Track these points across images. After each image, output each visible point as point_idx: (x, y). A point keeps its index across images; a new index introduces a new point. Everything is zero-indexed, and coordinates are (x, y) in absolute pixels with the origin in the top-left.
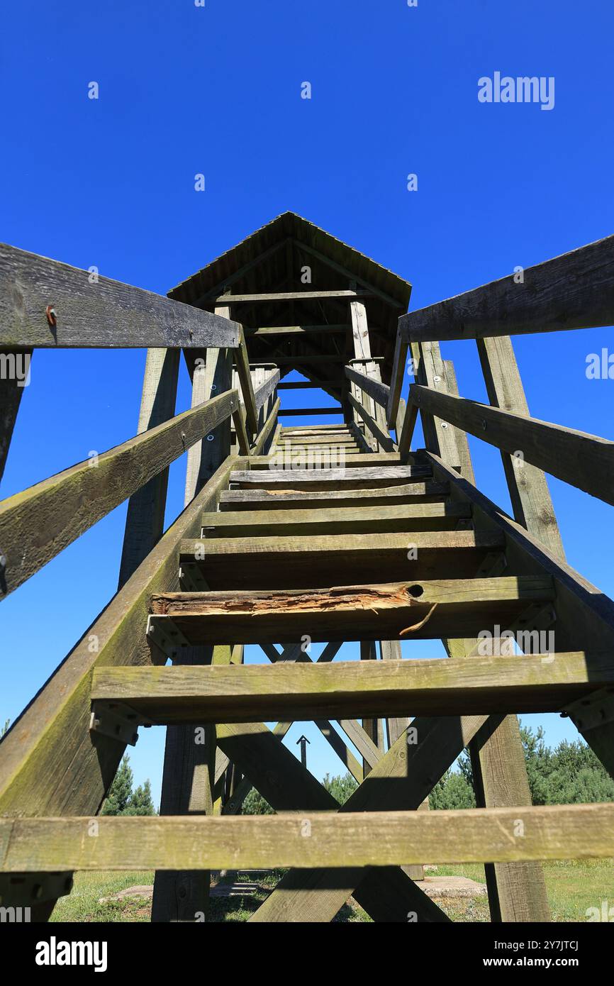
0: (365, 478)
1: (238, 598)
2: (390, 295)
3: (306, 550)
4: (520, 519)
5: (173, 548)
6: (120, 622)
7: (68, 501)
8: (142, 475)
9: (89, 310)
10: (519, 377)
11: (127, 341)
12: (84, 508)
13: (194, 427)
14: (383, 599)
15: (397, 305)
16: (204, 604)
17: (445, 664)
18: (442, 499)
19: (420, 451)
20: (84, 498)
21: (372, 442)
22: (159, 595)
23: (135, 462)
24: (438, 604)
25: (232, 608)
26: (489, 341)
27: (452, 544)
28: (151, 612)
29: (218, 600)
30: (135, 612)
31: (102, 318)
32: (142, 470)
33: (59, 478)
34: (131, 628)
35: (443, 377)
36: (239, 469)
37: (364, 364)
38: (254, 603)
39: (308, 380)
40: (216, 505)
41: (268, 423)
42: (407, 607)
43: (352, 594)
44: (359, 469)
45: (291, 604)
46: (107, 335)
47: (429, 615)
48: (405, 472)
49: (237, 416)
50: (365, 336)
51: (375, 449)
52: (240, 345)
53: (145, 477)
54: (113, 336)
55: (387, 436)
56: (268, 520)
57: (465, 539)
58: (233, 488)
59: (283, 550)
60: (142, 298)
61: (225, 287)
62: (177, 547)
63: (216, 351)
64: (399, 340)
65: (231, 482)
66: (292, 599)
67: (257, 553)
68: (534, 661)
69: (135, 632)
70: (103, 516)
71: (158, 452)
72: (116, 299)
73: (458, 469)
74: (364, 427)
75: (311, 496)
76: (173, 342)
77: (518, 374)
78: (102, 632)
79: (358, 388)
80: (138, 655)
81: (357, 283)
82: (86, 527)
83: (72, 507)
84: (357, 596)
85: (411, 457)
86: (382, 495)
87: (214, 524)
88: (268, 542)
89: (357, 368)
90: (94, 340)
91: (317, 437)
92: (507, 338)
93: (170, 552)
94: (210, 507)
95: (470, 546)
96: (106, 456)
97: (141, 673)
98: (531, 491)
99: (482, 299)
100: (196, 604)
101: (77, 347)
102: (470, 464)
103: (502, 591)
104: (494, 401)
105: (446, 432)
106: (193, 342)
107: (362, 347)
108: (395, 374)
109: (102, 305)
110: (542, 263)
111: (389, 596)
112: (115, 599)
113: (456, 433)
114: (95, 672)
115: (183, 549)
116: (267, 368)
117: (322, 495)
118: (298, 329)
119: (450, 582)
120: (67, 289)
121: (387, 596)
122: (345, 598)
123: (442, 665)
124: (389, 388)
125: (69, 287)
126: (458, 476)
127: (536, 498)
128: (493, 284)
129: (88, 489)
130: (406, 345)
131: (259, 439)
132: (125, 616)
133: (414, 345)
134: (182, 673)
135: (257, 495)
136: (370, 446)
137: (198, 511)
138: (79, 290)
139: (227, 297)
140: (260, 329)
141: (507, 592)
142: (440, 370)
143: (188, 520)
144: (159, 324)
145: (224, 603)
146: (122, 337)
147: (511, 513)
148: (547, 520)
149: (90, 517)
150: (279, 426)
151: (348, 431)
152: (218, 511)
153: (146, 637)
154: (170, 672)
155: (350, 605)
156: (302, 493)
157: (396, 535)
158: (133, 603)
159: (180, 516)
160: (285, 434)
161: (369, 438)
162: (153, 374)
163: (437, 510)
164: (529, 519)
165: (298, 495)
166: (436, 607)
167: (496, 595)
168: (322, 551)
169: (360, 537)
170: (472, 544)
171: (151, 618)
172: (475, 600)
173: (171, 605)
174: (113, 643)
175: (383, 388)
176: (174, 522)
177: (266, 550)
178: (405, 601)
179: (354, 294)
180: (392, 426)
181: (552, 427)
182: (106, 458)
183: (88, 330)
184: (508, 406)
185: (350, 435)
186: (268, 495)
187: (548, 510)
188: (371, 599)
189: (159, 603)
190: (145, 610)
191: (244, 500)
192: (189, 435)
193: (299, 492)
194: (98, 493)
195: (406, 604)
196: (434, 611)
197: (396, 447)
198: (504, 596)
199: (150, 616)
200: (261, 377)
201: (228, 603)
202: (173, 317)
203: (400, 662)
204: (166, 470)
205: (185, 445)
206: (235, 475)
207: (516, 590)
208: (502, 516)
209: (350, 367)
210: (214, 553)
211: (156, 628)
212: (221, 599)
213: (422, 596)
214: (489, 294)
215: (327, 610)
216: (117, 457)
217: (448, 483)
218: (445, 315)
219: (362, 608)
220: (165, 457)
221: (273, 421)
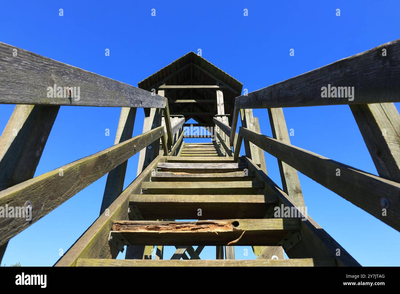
0: (218, 168)
1: (153, 224)
2: (234, 88)
3: (187, 202)
4: (285, 190)
5: (126, 199)
6: (95, 235)
7: (71, 178)
8: (112, 165)
9: (90, 89)
10: (286, 126)
11: (109, 104)
12: (80, 181)
13: (141, 143)
14: (220, 227)
15: (236, 92)
16: (137, 227)
17: (246, 262)
18: (251, 179)
19: (243, 157)
20: (80, 176)
21: (223, 151)
22: (116, 222)
23: (109, 159)
24: (246, 231)
25: (150, 229)
26: (273, 110)
27: (254, 201)
28: (112, 230)
29: (143, 225)
30: (103, 230)
31: (96, 93)
32: (112, 162)
33: (67, 166)
34: (101, 238)
35: (254, 124)
36: (162, 162)
37: (221, 117)
38: (160, 227)
39: (198, 123)
40: (149, 178)
41: (178, 141)
42: (231, 232)
43: (206, 224)
44: (215, 164)
45: (177, 228)
46: (99, 101)
47: (242, 236)
48: (236, 166)
49: (163, 138)
50: (222, 105)
51: (224, 154)
52: (166, 107)
53: (114, 165)
54: (101, 101)
55: (230, 149)
56: (172, 186)
57: (260, 199)
58: (159, 170)
59: (176, 201)
60: (118, 85)
61: (163, 82)
62: (128, 198)
63: (155, 109)
64: (235, 108)
65: (158, 168)
66: (178, 226)
67: (165, 202)
68: (289, 263)
69: (102, 240)
70: (89, 185)
71: (121, 154)
72: (105, 85)
73: (259, 166)
74: (220, 144)
75: (193, 175)
76: (132, 105)
77: (285, 125)
78: (85, 240)
79: (218, 127)
80: (103, 251)
81: (220, 83)
82: (79, 190)
83: (73, 180)
84: (208, 225)
85: (239, 159)
86: (225, 177)
87: (148, 187)
88: (169, 197)
89: (218, 119)
90: (91, 103)
91: (200, 148)
92: (281, 109)
93: (124, 201)
94: (147, 179)
95: (262, 202)
96: (94, 156)
97: (100, 262)
98: (291, 177)
99: (270, 91)
100: (133, 227)
101: (82, 106)
102: (265, 163)
103: (276, 226)
104: (275, 137)
105: (254, 149)
106: (143, 105)
107: (221, 110)
108: (234, 122)
109: (97, 87)
110: (295, 77)
111: (223, 226)
112: (94, 223)
113: (259, 149)
114: (78, 261)
115: (131, 199)
116: (179, 117)
117: (198, 175)
118: (193, 101)
119: (252, 220)
120: (79, 79)
121: (222, 226)
122: (203, 226)
123: (245, 263)
124: (231, 128)
125: (80, 79)
126: (259, 169)
127: (293, 181)
128: (274, 85)
129: (83, 171)
130: (238, 110)
131: (173, 148)
132: (97, 232)
133: (242, 110)
134: (120, 263)
135: (168, 174)
136: (222, 153)
137: (140, 181)
138: (86, 81)
139: (164, 86)
140: (177, 100)
141: (278, 226)
142: (252, 121)
143: (135, 185)
144: (126, 97)
145: (146, 226)
146: (106, 102)
147: (281, 187)
148: (298, 191)
149: (83, 185)
150: (183, 143)
151: (213, 146)
152: (151, 181)
153: (108, 241)
154: (114, 263)
155: (205, 230)
156: (189, 174)
157: (229, 196)
158: (102, 226)
159: (132, 183)
160: (185, 146)
161: (222, 149)
162: (123, 119)
163: (248, 184)
164: (289, 191)
165: (187, 175)
166: (245, 232)
167: (273, 227)
168: (194, 202)
169: (212, 196)
170: (263, 201)
171: (112, 233)
172: (263, 229)
173: (122, 227)
174: (90, 246)
175: (229, 128)
176: (129, 186)
177: (169, 201)
178: (231, 229)
179: (218, 87)
180: (232, 145)
181: (299, 150)
182: (94, 157)
183: (89, 98)
184: (281, 139)
185: (214, 148)
186: (173, 174)
187: (298, 187)
188: (215, 227)
189: (116, 225)
190: (108, 229)
191: (162, 176)
192: (138, 146)
193: (187, 174)
194: (88, 173)
195: (231, 230)
196: (244, 234)
197: (233, 154)
198: (276, 228)
199: (111, 232)
200: (175, 121)
201: (148, 227)
202: (133, 94)
203: (225, 261)
204: (126, 162)
205: (136, 151)
206: (160, 164)
207: (282, 225)
208: (278, 189)
209: (215, 118)
210: (145, 202)
211: (113, 238)
212: (145, 225)
213: (238, 226)
214: (273, 89)
215: (194, 232)
216: (100, 157)
217: (254, 172)
218: (254, 98)
219: (210, 231)
220: (125, 157)
221: (180, 140)
